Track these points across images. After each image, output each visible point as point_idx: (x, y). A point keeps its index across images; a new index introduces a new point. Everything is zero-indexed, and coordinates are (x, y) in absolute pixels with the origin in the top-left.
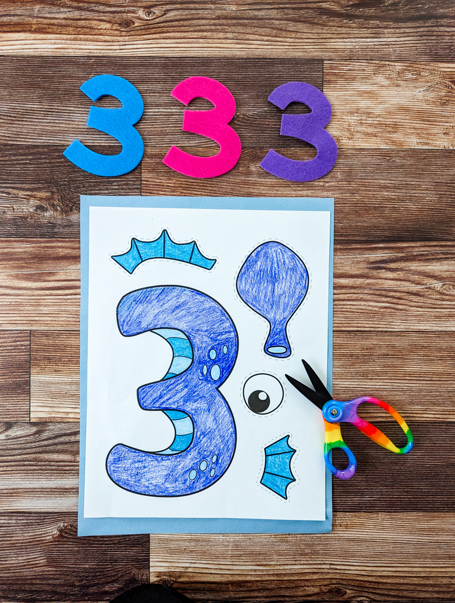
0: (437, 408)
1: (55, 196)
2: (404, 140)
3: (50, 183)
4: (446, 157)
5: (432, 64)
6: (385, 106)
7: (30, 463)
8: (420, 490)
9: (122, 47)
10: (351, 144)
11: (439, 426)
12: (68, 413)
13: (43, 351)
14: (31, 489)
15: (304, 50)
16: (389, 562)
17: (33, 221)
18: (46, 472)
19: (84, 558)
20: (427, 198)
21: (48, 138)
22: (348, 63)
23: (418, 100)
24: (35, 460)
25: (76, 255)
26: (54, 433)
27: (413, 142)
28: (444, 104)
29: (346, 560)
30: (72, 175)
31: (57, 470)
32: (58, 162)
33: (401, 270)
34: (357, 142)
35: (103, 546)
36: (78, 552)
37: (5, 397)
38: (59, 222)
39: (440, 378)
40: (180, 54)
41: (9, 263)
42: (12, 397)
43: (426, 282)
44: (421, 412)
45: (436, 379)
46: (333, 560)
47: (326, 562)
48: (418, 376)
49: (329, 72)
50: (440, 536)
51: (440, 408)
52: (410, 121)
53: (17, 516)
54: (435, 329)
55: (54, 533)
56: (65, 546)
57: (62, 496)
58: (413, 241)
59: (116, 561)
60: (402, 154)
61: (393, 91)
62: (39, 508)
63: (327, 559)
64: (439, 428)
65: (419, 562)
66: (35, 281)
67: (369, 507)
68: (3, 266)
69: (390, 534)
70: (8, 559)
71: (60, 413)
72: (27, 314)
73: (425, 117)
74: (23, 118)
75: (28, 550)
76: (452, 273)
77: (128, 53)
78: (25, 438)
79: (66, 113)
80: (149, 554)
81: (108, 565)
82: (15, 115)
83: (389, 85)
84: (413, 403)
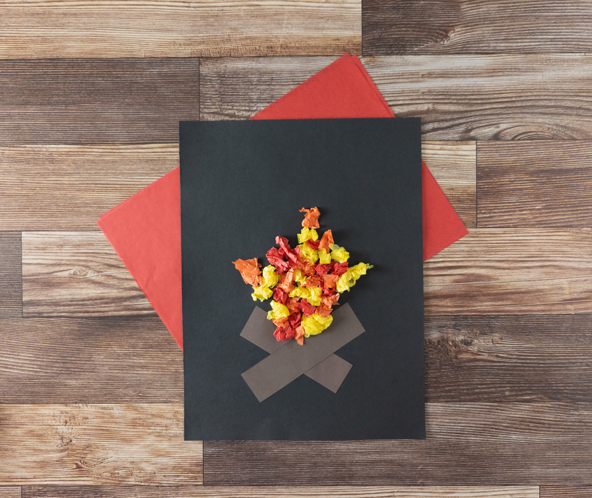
0: (90, 158)
1: (454, 354)
2: (126, 412)
3: (459, 367)
4: (85, 397)
5: (100, 484)
6: (144, 443)
7: (476, 102)
8: (105, 79)
9: (392, 494)
10: (176, 407)
11: (87, 141)
12: (441, 149)
13: (465, 208)
14: (475, 77)
15: (221, 494)
16: (133, 10)
17: (474, 331)
18: (461, 93)
19: (424, 10)
20: (102, 357)
21: (460, 408)
22: (180, 483)
23: (113, 449)
24: (472, 105)
25: (434, 300)
26: (453, 130)
27: (117, 410)
28: (88, 447)
29: (174, 11)
30: (438, 375)
31: (450, 95)
32: (451, 386)
33: (126, 289)
34: (170, 409)
35: (406, 23)
36: (430, 16)
37: (500, 164)
38: (450, 331)
39: (88, 187)
40: (338, 488)
41: (497, 291)
42: (494, 164)
43: (103, 277)
44: (105, 154)
45: (91, 186)
46: (187, 11)
47: (193, 9)
48: (108, 188)
49: (198, 474)
50: (84, 35)
51: (87, 158)
52: (120, 429)
53: (489, 50)
54: (93, 233)
55: (453, 34)
56: (443, 22)
57: (445, 71)
58: (114, 317)
59: (394, 8)
60: (127, 398)
61: (137, 457)
62: (467, 59)
63: (192, 12)
64: (88, 139)
65: (105, 9)
66: (473, 275)
67: (153, 62)
68: (502, 288)
69: (133, 37)
70: (496, 9)
71: (449, 149)
72: (480, 243)
73: (106, 433)
74: (484, 427)
75: (478, 17)
76: (77, 287)
77: (387, 488)
78: (481, 125)
79: (443, 433)
80: (362, 16)
81: (402, 4)
82: (492, 430)
83: (141, 462)
84: (113, 162)
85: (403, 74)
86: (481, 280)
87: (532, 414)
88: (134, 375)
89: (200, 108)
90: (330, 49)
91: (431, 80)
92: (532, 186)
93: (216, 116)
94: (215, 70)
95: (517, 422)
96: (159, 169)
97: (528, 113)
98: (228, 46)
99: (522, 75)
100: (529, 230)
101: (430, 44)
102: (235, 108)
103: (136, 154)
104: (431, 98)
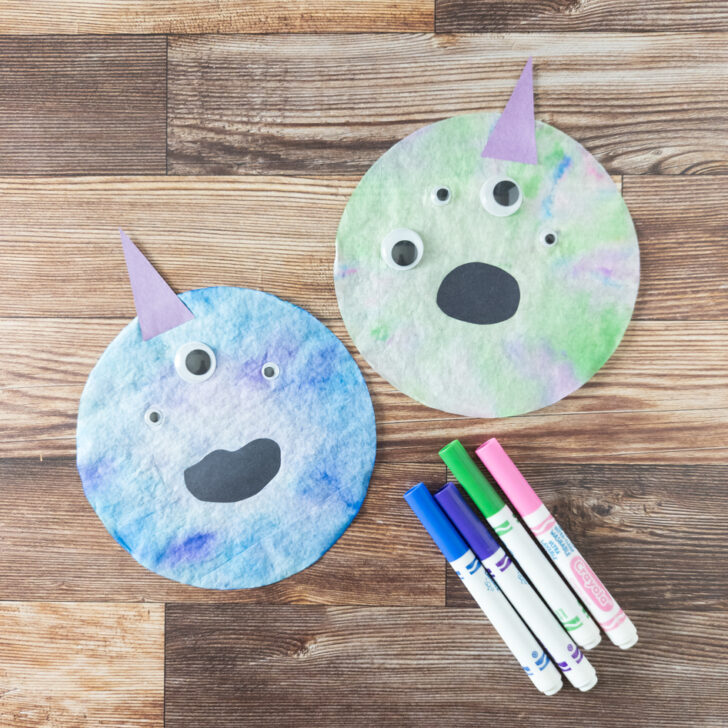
1: (579, 530)
2: (39, 615)
6: (68, 667)
7: (621, 110)
8: (13, 70)
10: (121, 609)
14: (622, 69)
17: (615, 492)
18: (598, 96)
23: (18, 675)
24: (615, 115)
25: (547, 438)
27: (25, 611)
31: (580, 99)
33: (43, 414)
34: (112, 612)
37: (660, 214)
38: (574, 490)
41: (652, 426)
42: (651, 215)
43: (6, 394)
44: (11, 191)
48: (16, 248)
49: (155, 719)
53: (644, 26)
57: (573, 59)
58: (24, 459)
60: (42, 593)
61: (56, 690)
66: (613, 398)
67: (93, 42)
68: (661, 421)
73: (4, 650)
78: (630, 149)
82: (641, 656)
83: (62, 699)
84: (24, 205)
85: (501, 65)
86: (627, 407)
87: (708, 631)
88: (53, 555)
89: (167, 118)
90: (382, 21)
91: (549, 74)
92: (714, 252)
93: (195, 131)
94: (193, 55)
95: (683, 644)
96: (98, 218)
97: (708, 130)
98: (215, 16)
99: (698, 68)
100: (708, 324)
101: (547, 14)
102: (225, 118)
103: (63, 192)
104: (548, 103)
